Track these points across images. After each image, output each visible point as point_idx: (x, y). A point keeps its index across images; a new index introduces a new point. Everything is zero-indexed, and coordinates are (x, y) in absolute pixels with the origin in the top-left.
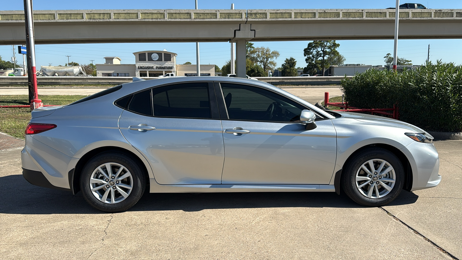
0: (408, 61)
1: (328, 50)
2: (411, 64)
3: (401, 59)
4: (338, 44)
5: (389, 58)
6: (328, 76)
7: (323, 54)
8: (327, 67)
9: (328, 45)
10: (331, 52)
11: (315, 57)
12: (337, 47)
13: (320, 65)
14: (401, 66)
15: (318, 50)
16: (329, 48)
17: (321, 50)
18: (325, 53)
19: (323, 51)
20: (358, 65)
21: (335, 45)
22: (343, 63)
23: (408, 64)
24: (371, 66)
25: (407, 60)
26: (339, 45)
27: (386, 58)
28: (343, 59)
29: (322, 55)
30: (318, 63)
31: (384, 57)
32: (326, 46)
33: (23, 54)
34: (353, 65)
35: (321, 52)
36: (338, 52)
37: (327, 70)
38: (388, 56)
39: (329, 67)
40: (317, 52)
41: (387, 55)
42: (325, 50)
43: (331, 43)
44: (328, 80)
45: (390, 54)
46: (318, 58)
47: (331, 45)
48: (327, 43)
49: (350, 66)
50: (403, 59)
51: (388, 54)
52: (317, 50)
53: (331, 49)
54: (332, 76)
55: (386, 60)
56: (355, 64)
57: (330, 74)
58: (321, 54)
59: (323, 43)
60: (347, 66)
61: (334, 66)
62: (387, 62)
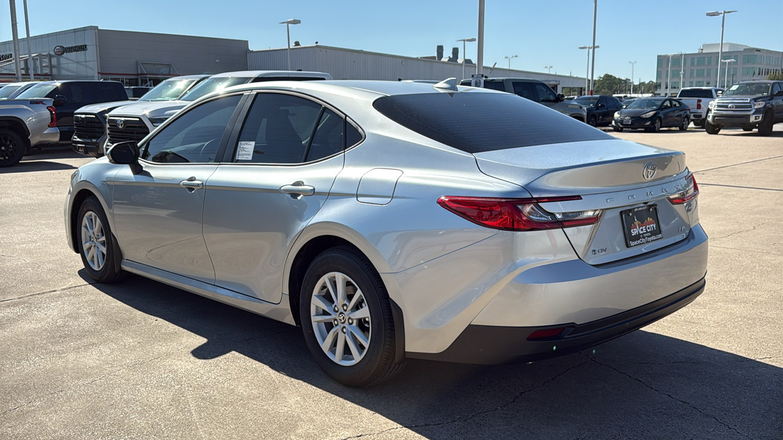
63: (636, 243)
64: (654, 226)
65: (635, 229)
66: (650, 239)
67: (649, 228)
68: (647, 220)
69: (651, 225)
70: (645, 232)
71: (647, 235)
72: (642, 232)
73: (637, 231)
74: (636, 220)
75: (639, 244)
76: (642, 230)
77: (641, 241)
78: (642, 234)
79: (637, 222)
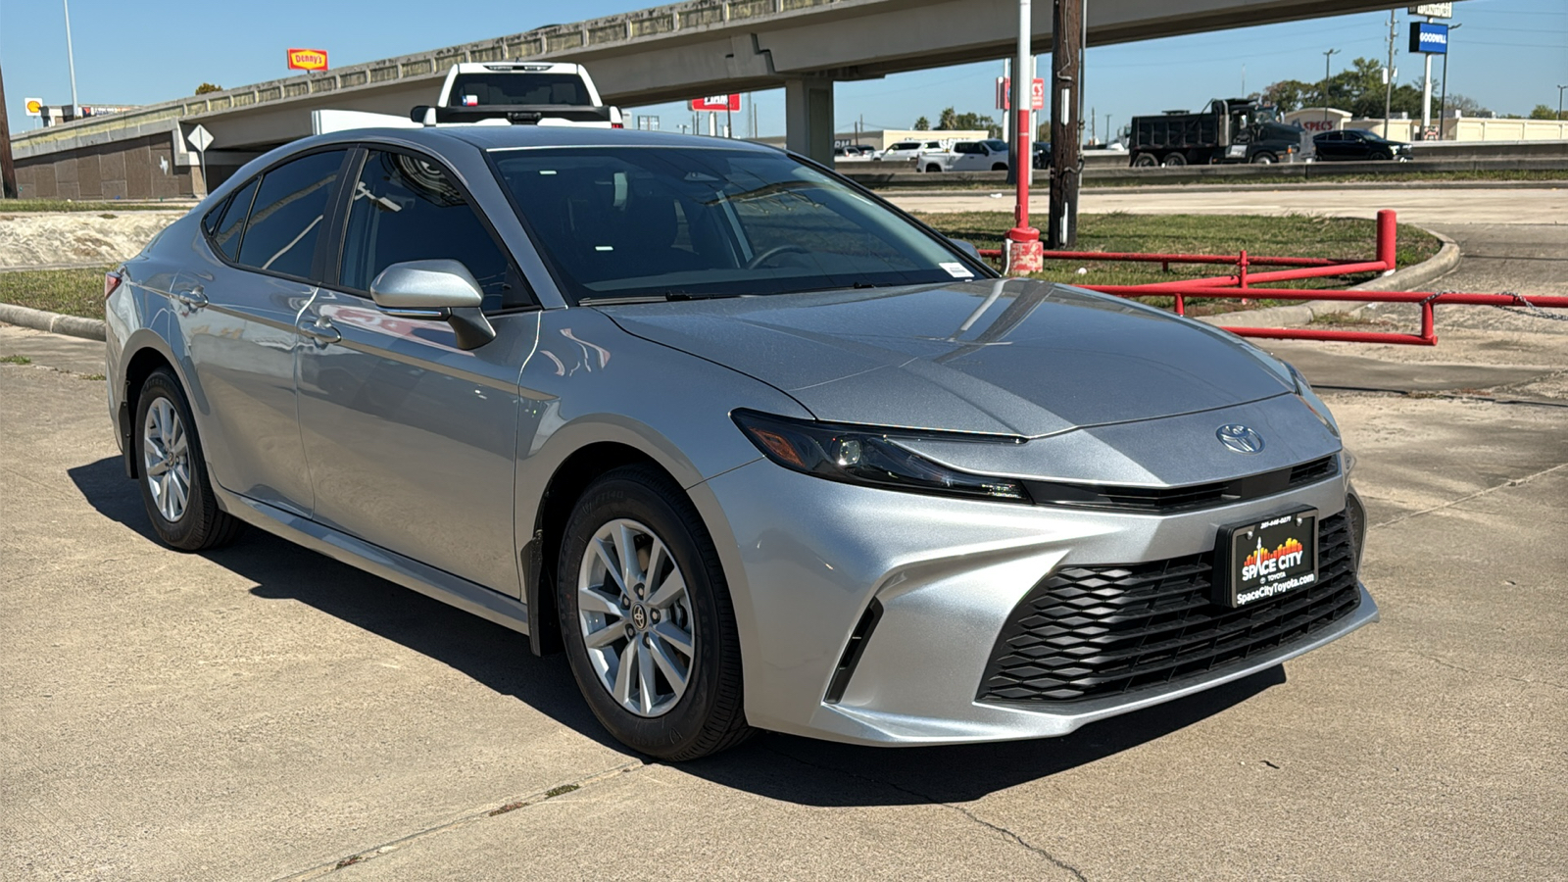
33: (1428, 53)
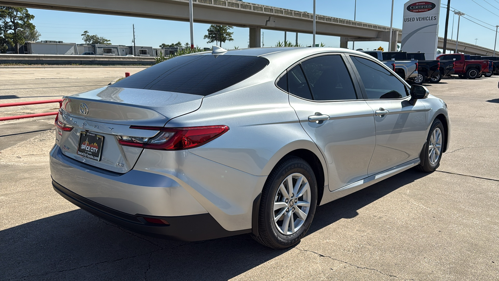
0: (107, 41)
1: (20, 22)
2: (110, 44)
3: (101, 37)
4: (32, 16)
5: (87, 36)
6: (24, 54)
7: (14, 26)
8: (21, 43)
9: (18, 15)
10: (24, 25)
11: (2, 29)
12: (32, 19)
13: (12, 40)
14: (107, 46)
15: (7, 21)
16: (21, 19)
17: (10, 21)
18: (16, 25)
19: (13, 22)
20: (60, 43)
21: (29, 17)
22: (38, 39)
23: (108, 43)
24: (75, 44)
25: (106, 39)
26: (34, 17)
27: (84, 36)
28: (38, 34)
29: (12, 27)
30: (8, 38)
31: (82, 34)
32: (16, 16)
34: (54, 42)
35: (11, 23)
36: (34, 26)
37: (21, 46)
38: (86, 34)
39: (25, 43)
40: (4, 23)
41: (84, 32)
42: (16, 21)
43: (22, 13)
44: (39, 59)
45: (87, 31)
46: (8, 30)
47: (24, 16)
48: (17, 13)
49: (51, 43)
50: (102, 38)
51: (86, 32)
52: (5, 21)
53: (24, 21)
54: (29, 54)
55: (84, 38)
56: (56, 41)
57: (27, 51)
58: (10, 25)
59: (13, 13)
60: (46, 42)
61: (30, 42)
62: (86, 41)
63: (81, 153)
64: (96, 150)
65: (84, 145)
66: (89, 156)
67: (92, 149)
68: (93, 144)
69: (95, 149)
70: (89, 150)
71: (89, 153)
72: (87, 150)
73: (84, 147)
74: (87, 140)
75: (82, 155)
76: (88, 148)
77: (84, 154)
78: (86, 150)
79: (87, 142)
